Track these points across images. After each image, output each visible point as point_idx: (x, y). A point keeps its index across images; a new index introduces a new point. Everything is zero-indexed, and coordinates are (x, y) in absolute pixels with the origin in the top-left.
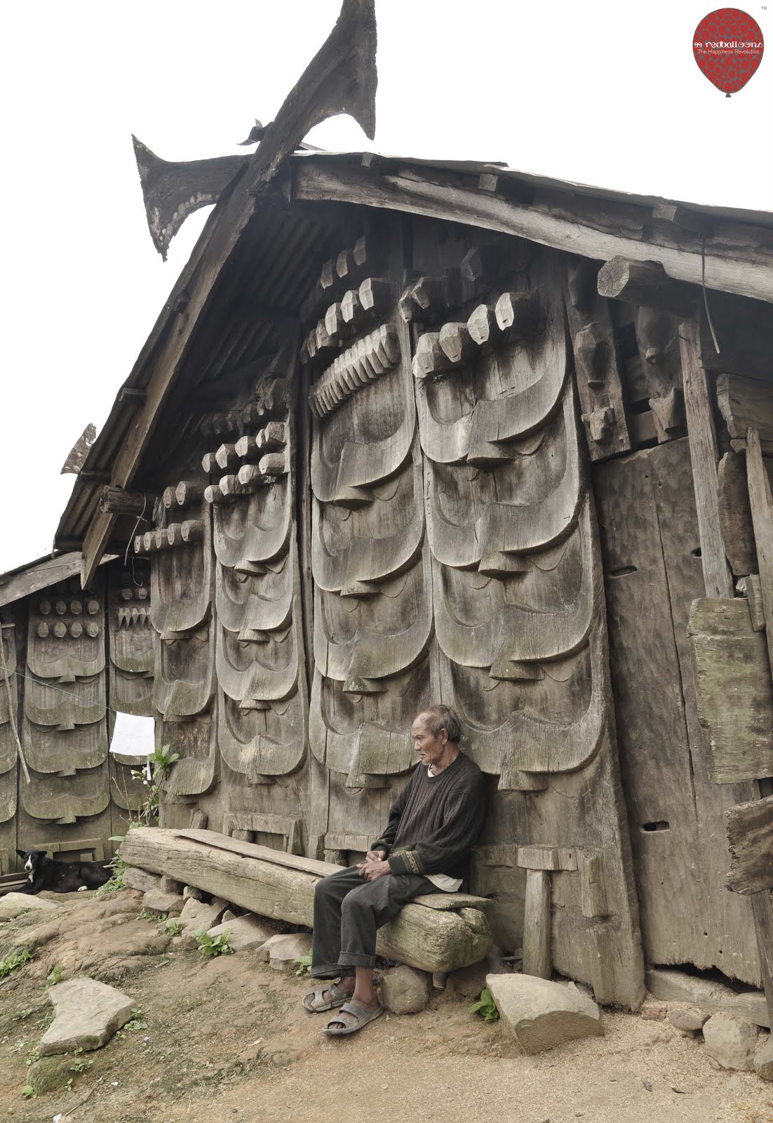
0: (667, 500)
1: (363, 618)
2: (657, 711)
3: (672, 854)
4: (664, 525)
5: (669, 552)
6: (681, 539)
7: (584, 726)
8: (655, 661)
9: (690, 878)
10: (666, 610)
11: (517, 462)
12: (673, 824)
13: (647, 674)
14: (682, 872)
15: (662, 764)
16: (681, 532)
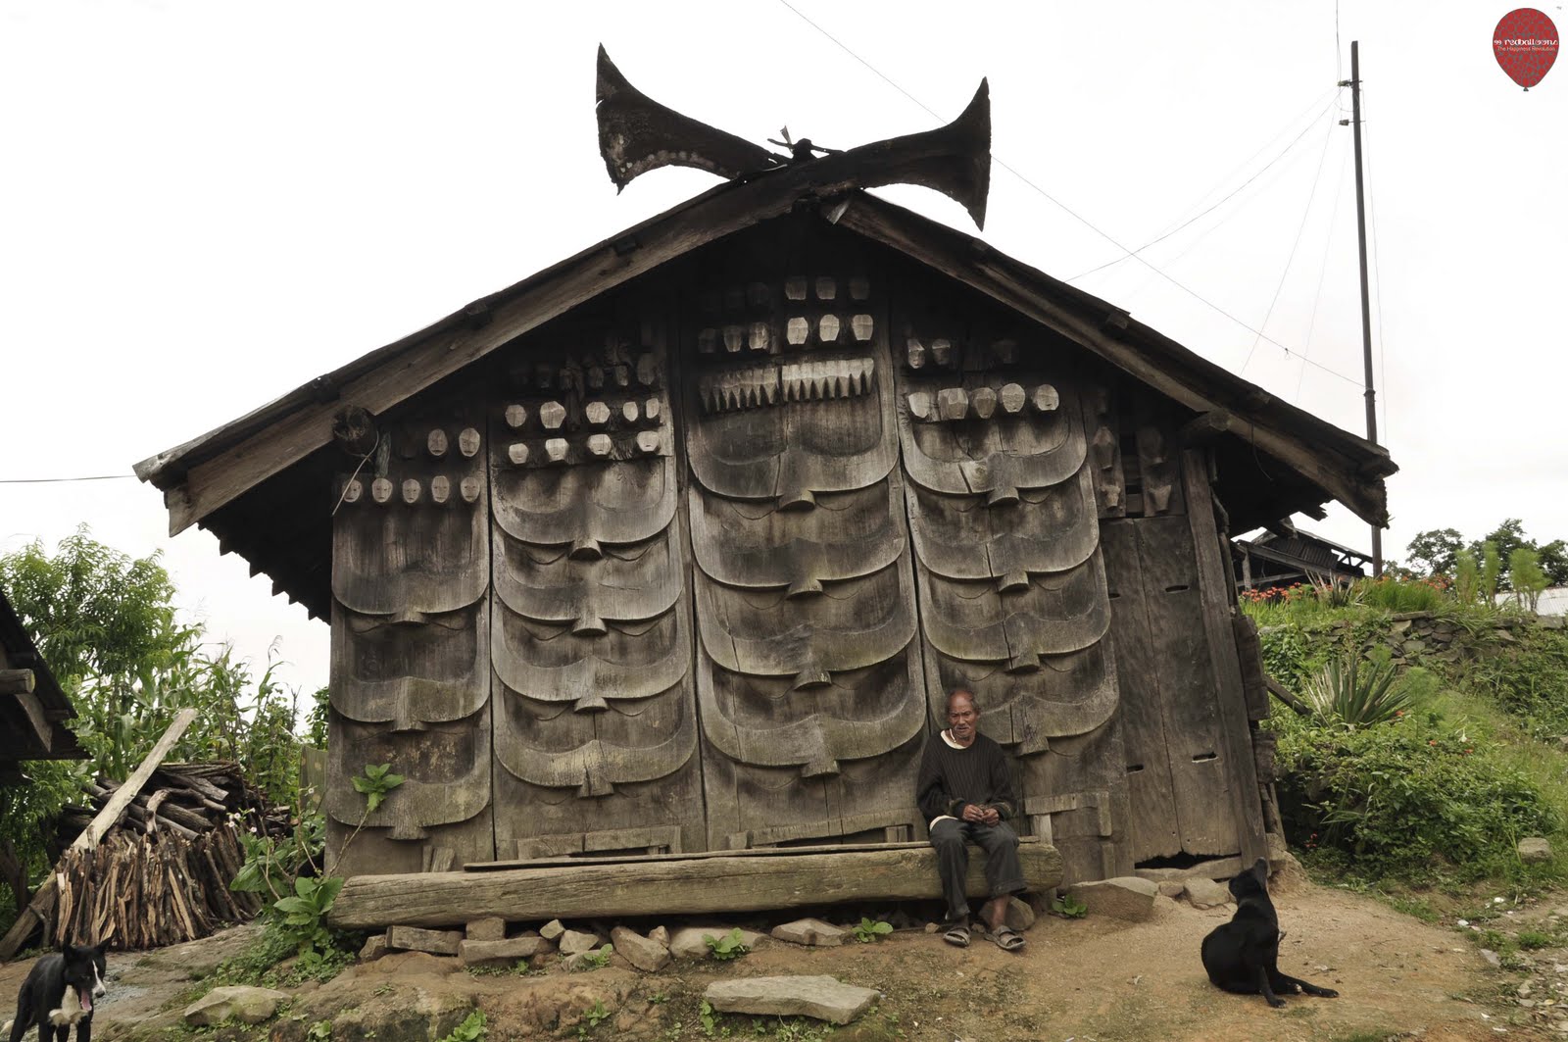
0: (1149, 554)
1: (787, 615)
2: (1135, 690)
3: (1145, 786)
4: (1145, 570)
5: (1149, 587)
6: (1158, 580)
7: (1096, 701)
8: (1135, 657)
9: (1161, 799)
10: (1146, 624)
11: (1020, 507)
12: (1147, 765)
13: (1127, 666)
14: (1154, 797)
15: (1139, 726)
16: (1158, 574)
